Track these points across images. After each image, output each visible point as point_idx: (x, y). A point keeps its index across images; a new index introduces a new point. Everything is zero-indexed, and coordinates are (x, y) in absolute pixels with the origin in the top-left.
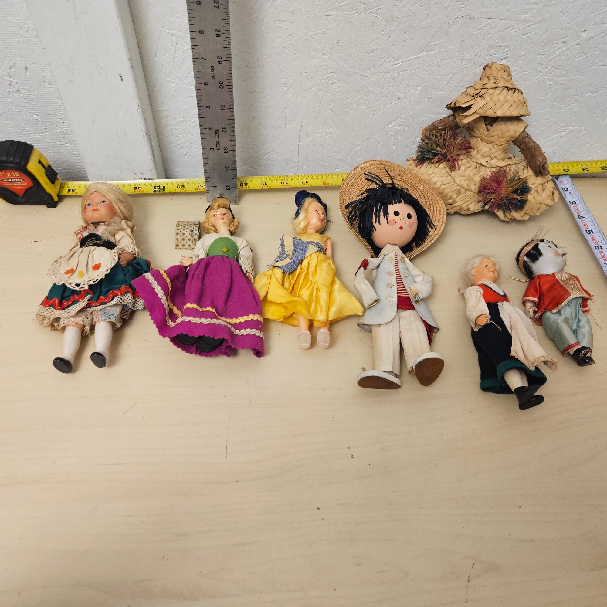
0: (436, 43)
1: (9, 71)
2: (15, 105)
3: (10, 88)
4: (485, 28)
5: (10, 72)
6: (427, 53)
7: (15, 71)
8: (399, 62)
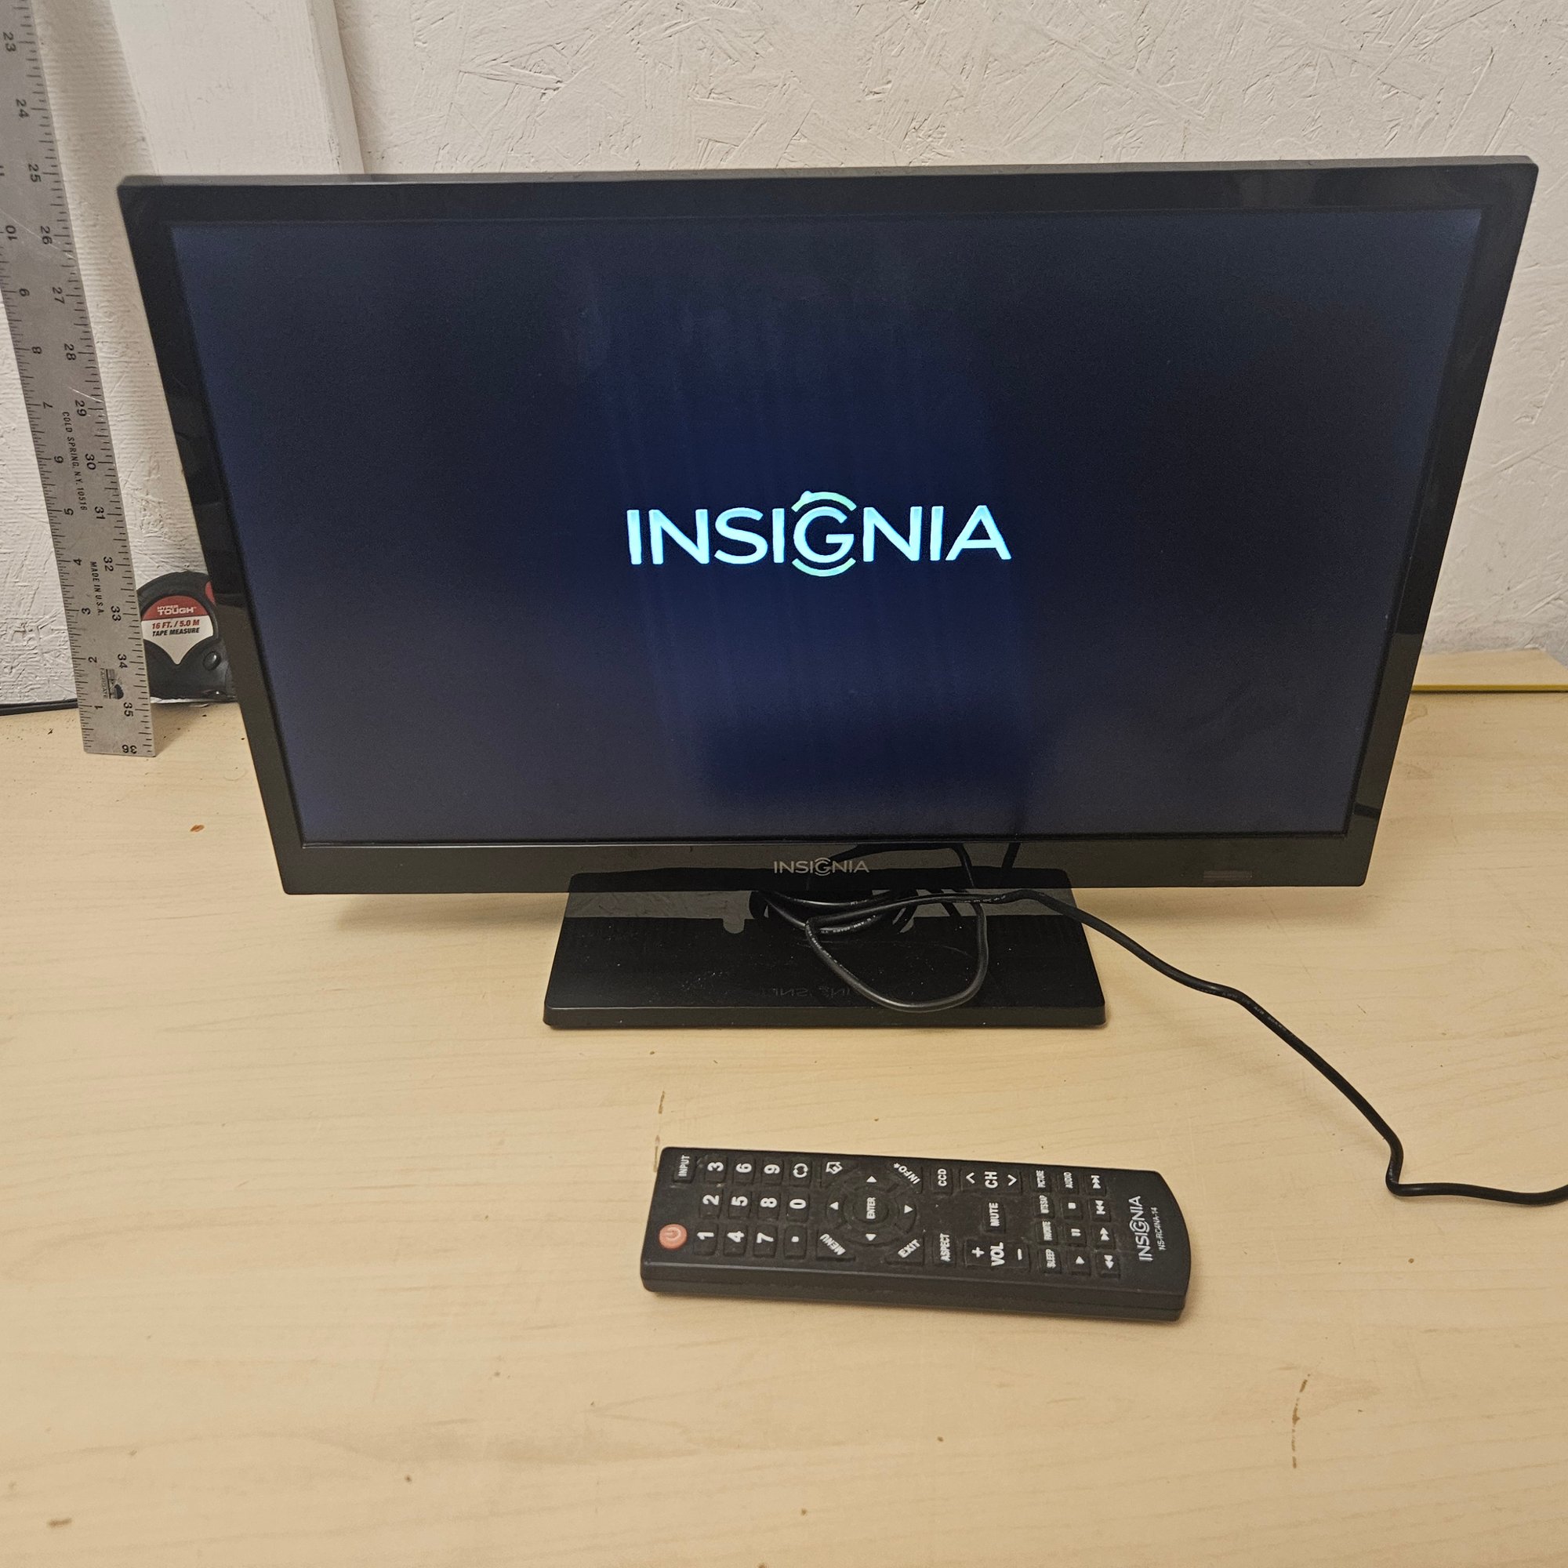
1: (147, 478)
2: (149, 552)
3: (145, 516)
5: (148, 480)
7: (158, 478)
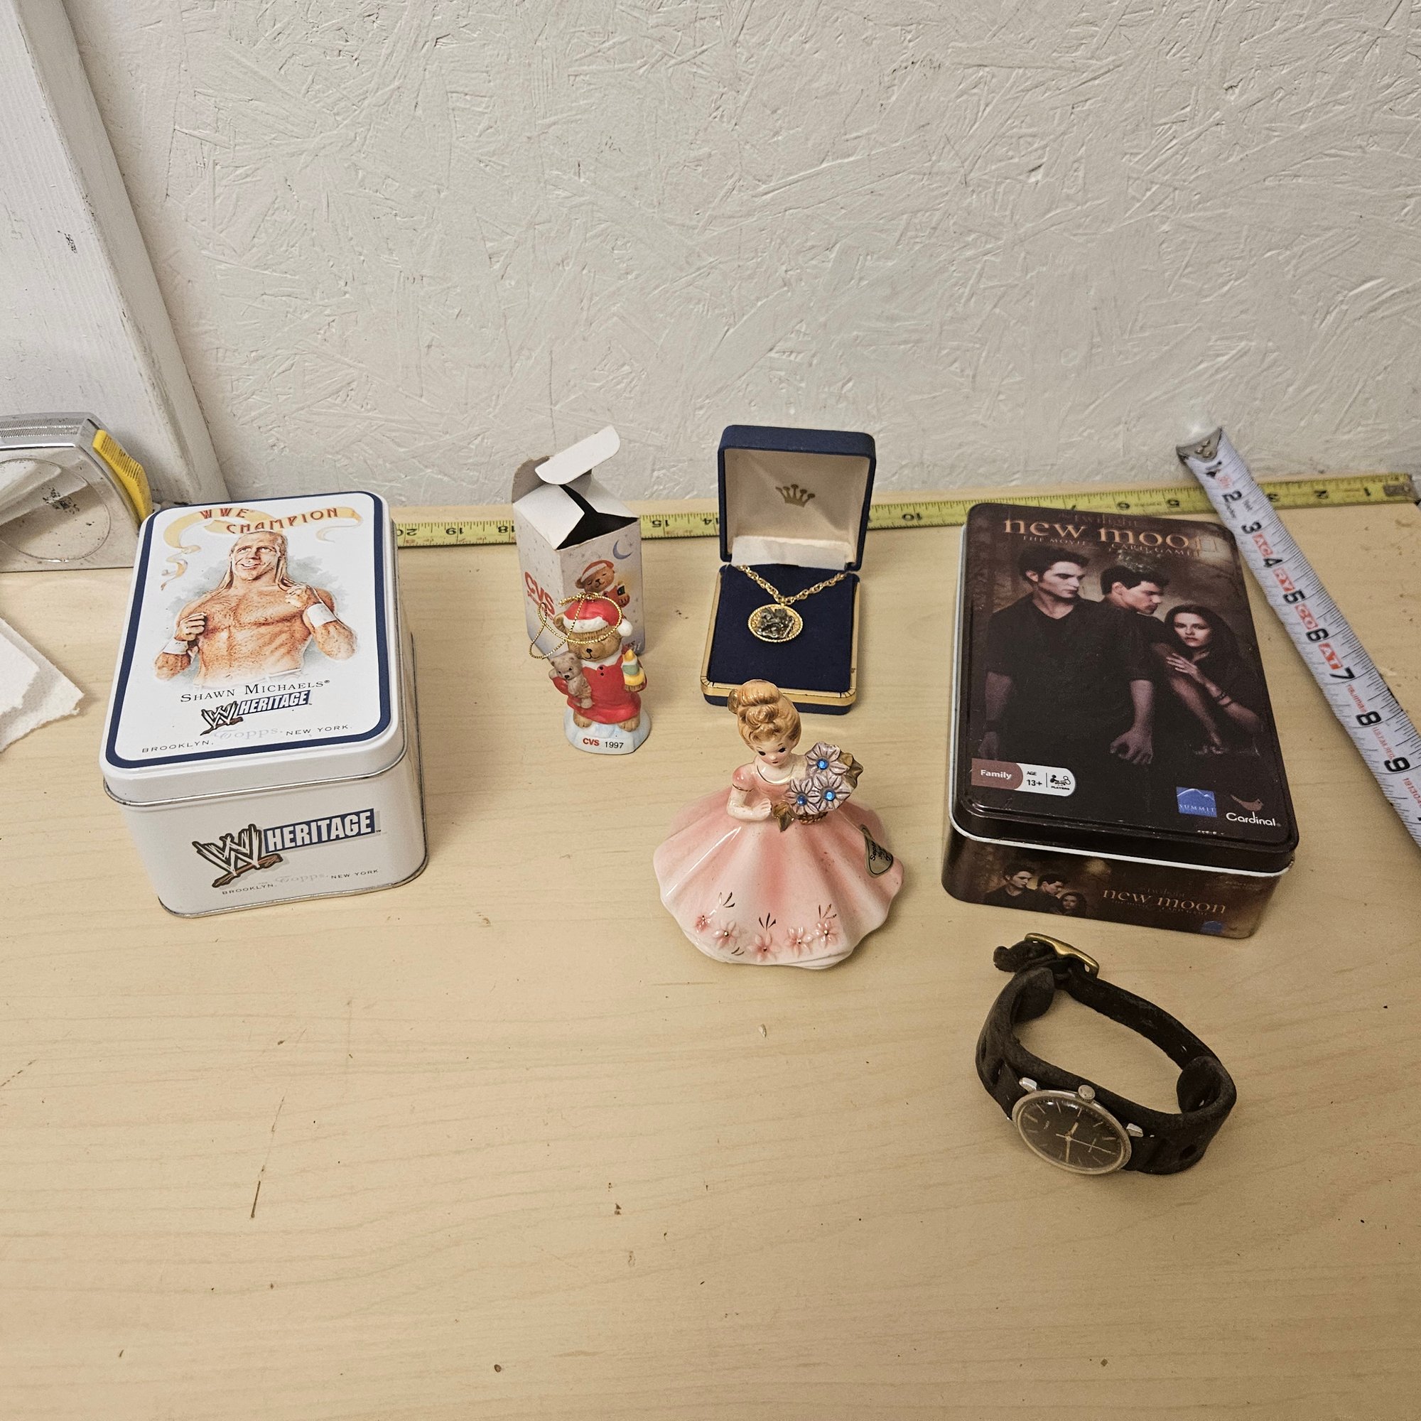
0: (855, 135)
4: (975, 91)
6: (839, 161)
8: (771, 189)
